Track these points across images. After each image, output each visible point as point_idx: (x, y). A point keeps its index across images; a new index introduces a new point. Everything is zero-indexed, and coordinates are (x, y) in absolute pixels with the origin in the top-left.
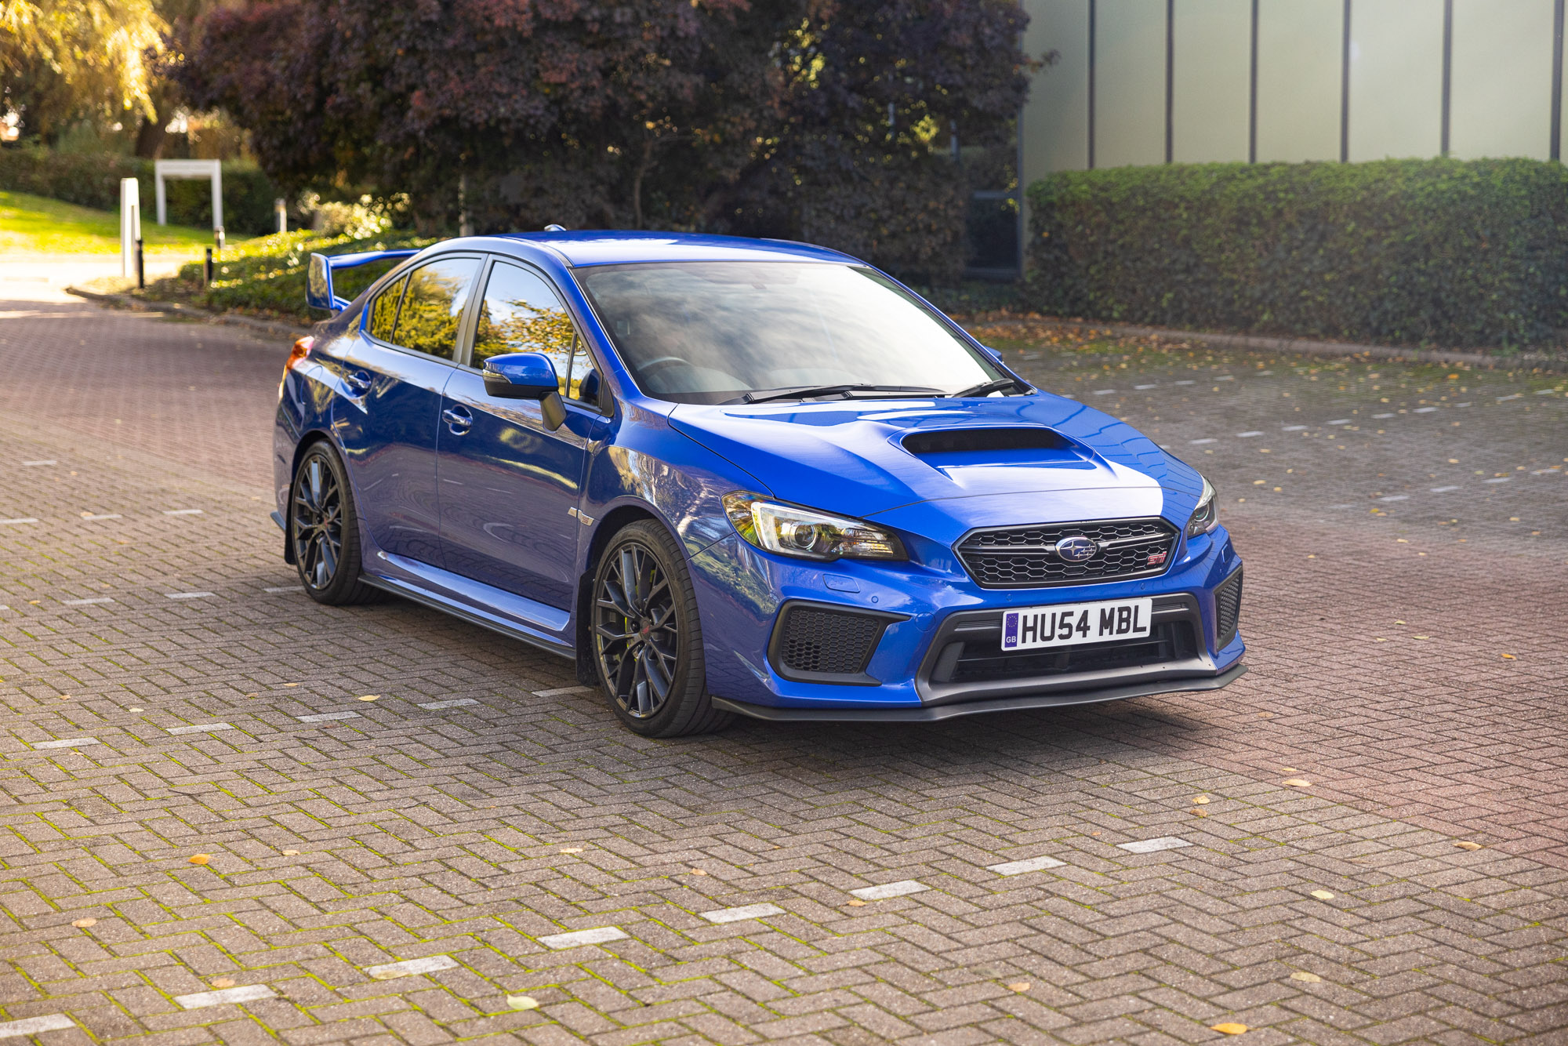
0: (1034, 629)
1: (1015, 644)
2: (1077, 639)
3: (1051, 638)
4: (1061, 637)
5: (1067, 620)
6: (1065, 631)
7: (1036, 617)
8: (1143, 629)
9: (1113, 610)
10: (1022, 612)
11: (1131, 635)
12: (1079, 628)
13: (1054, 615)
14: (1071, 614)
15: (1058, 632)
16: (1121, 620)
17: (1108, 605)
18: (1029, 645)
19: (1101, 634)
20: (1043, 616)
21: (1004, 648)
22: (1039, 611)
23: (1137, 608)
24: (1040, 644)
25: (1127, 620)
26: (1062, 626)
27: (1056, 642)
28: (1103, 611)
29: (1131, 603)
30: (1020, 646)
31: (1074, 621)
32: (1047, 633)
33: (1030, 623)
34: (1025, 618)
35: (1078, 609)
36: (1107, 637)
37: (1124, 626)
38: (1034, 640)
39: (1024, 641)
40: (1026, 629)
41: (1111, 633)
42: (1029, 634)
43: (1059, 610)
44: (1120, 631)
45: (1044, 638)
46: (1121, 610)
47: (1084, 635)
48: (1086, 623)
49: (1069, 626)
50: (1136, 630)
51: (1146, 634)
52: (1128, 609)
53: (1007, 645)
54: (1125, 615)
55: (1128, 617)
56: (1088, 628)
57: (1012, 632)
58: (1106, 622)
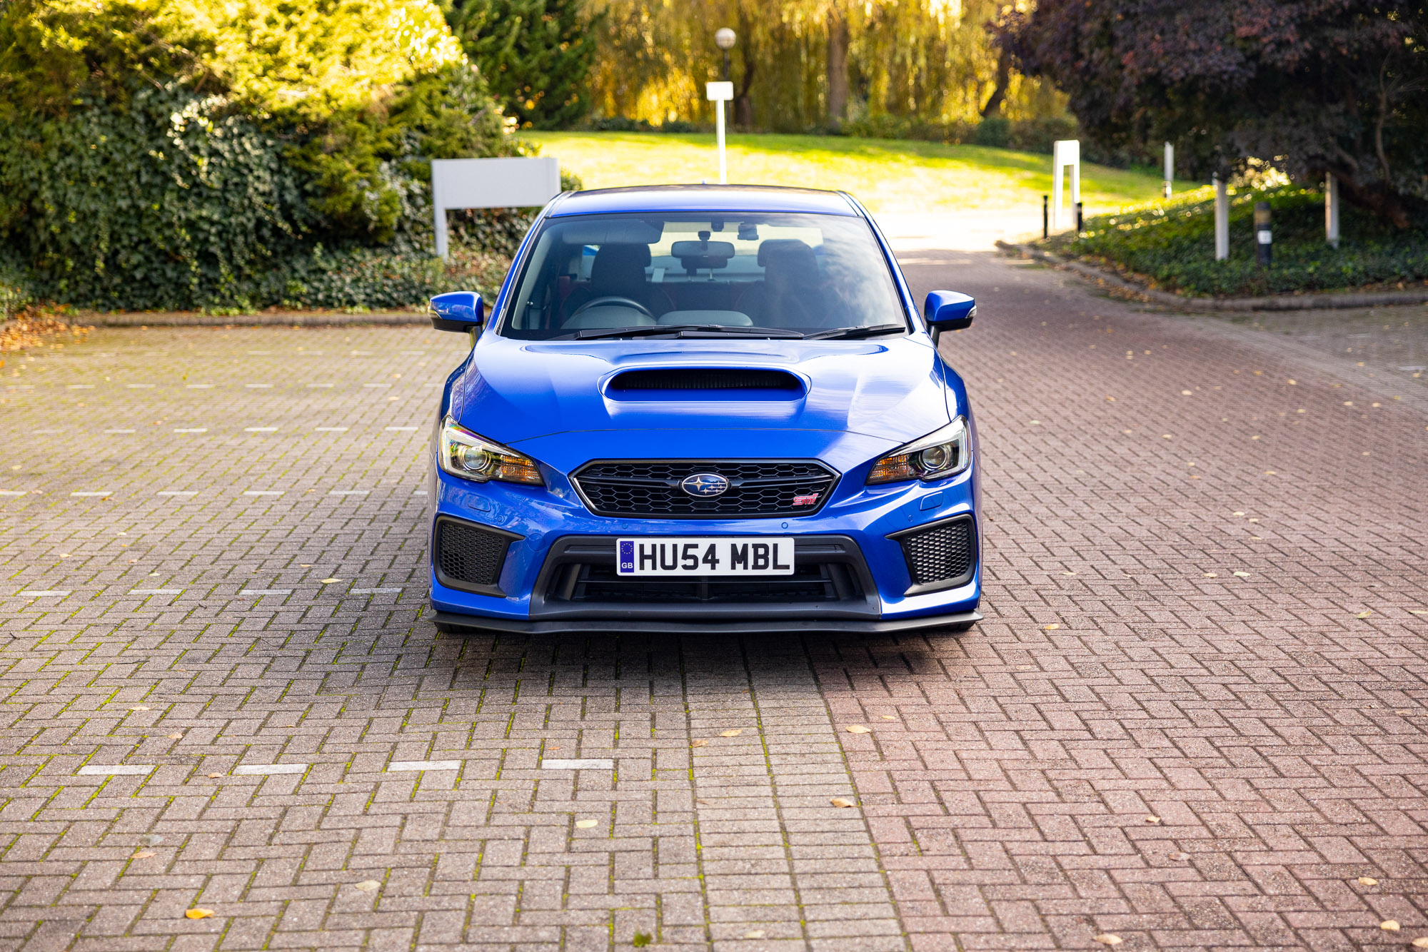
0: (653, 557)
1: (632, 570)
2: (704, 570)
3: (674, 567)
4: (685, 567)
5: (691, 552)
6: (690, 562)
7: (654, 547)
8: (787, 567)
9: (745, 547)
10: (637, 542)
11: (770, 571)
12: (705, 560)
13: (675, 547)
14: (696, 546)
15: (681, 562)
16: (757, 557)
17: (740, 542)
18: (648, 571)
19: (733, 567)
20: (663, 547)
21: (619, 573)
22: (658, 542)
23: (775, 546)
24: (660, 572)
25: (765, 556)
26: (685, 557)
27: (679, 572)
28: (734, 547)
29: (770, 542)
30: (638, 572)
31: (700, 553)
32: (669, 562)
33: (648, 551)
34: (642, 547)
35: (704, 544)
36: (739, 571)
37: (761, 562)
38: (654, 567)
39: (642, 567)
40: (643, 557)
41: (746, 567)
42: (648, 563)
43: (681, 542)
44: (756, 566)
45: (664, 567)
46: (756, 547)
47: (713, 568)
48: (714, 556)
49: (695, 558)
50: (776, 566)
51: (791, 572)
52: (766, 547)
53: (622, 570)
54: (761, 551)
55: (763, 555)
56: (718, 561)
57: (628, 557)
58: (738, 557)
